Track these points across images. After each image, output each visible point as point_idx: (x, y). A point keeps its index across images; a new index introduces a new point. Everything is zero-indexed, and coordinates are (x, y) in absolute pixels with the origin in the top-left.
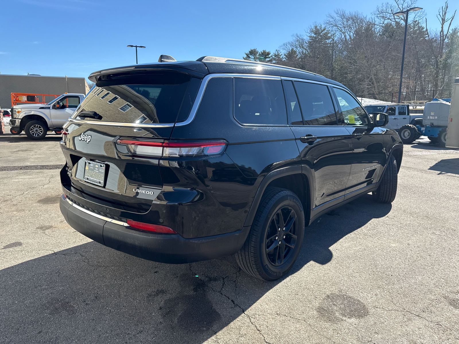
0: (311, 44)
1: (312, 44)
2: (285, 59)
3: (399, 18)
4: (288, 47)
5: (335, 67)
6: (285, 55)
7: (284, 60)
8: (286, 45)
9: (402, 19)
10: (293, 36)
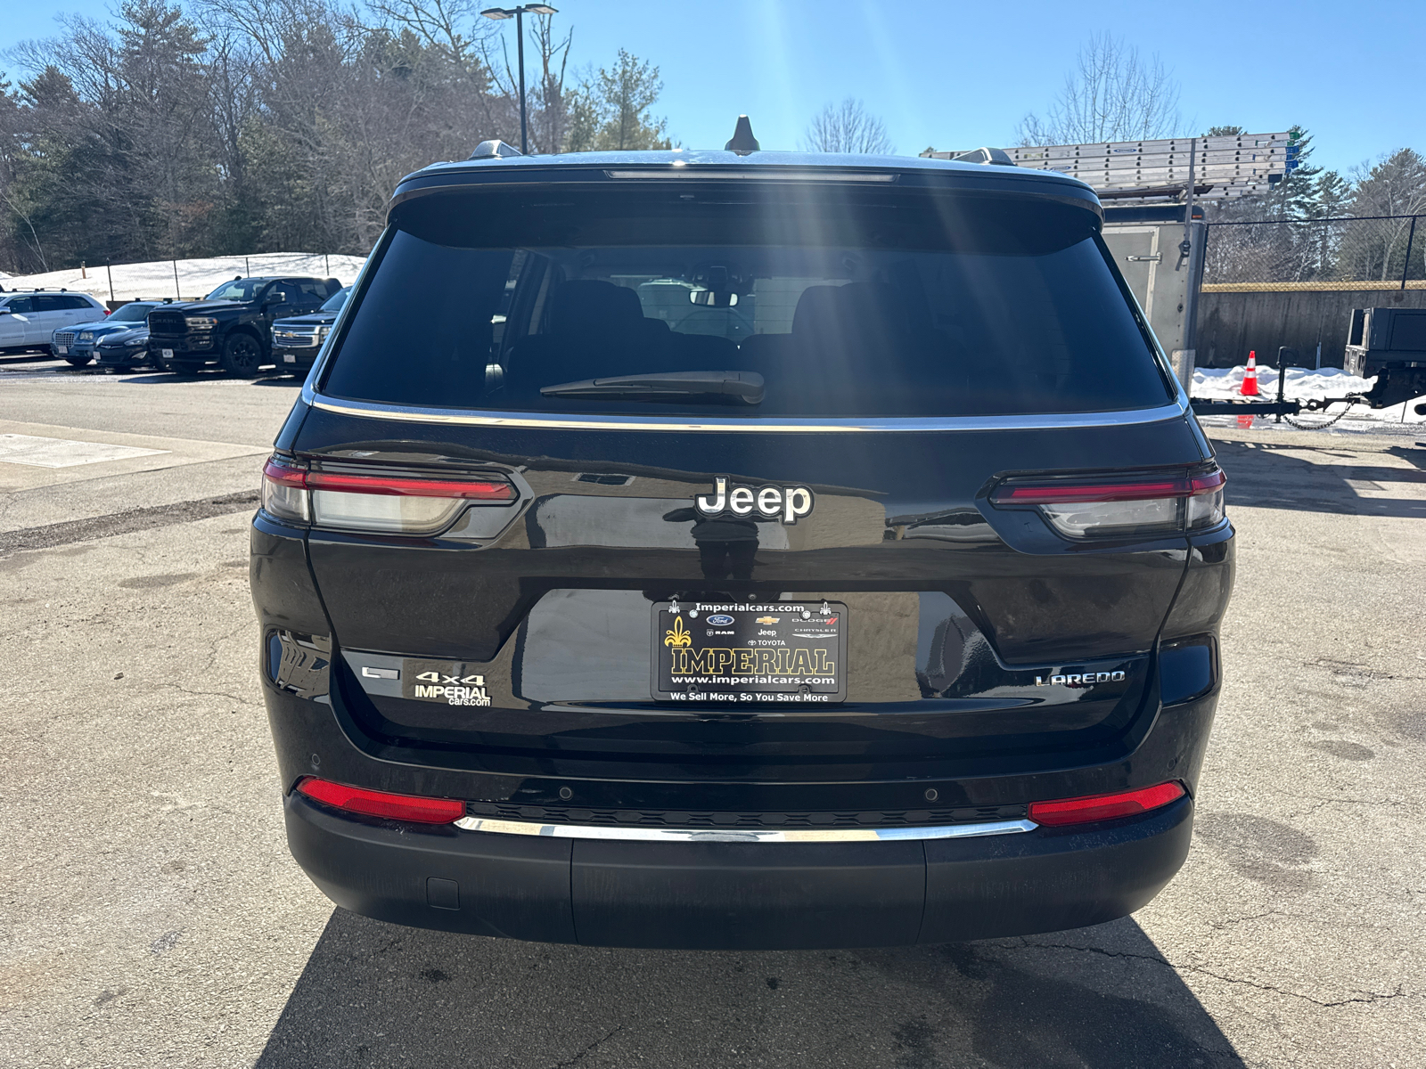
0: (133, 61)
1: (138, 61)
2: (24, 102)
3: (432, 21)
4: (40, 60)
5: (247, 152)
6: (24, 87)
7: (25, 107)
8: (33, 51)
9: (442, 27)
10: (60, 18)
